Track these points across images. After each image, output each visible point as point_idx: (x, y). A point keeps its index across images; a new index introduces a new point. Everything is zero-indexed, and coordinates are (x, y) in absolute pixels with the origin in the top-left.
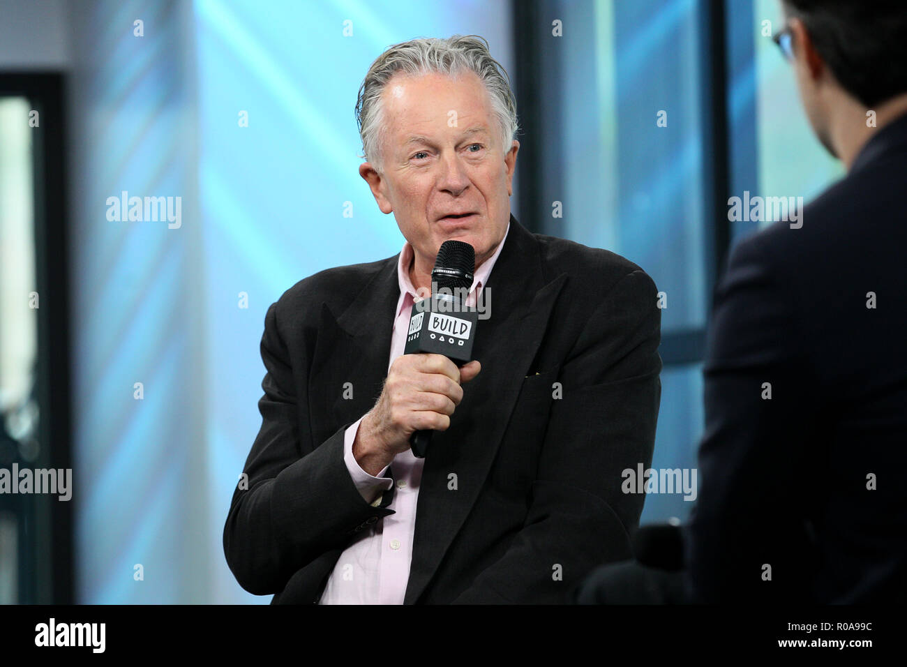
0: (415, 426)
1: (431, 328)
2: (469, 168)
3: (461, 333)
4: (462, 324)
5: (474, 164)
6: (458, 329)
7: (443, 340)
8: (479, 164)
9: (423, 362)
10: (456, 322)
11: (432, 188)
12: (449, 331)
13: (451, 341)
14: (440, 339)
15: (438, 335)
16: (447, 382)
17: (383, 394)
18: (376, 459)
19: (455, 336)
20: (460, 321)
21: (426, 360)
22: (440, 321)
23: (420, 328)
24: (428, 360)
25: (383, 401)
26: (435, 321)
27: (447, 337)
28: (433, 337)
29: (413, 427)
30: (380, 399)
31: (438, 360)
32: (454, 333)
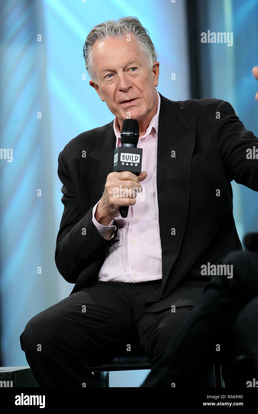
0: (120, 205)
1: (121, 160)
2: (131, 79)
3: (136, 160)
4: (136, 156)
5: (134, 77)
6: (134, 159)
7: (128, 165)
8: (136, 77)
9: (120, 176)
10: (133, 156)
11: (116, 90)
12: (130, 160)
13: (132, 165)
14: (126, 165)
15: (125, 163)
16: (132, 183)
17: (105, 191)
18: (106, 219)
19: (133, 162)
20: (134, 155)
21: (121, 175)
22: (125, 156)
23: (117, 161)
24: (122, 174)
25: (105, 194)
26: (123, 157)
27: (129, 163)
28: (123, 164)
29: (119, 205)
30: (104, 193)
31: (126, 174)
32: (132, 161)
